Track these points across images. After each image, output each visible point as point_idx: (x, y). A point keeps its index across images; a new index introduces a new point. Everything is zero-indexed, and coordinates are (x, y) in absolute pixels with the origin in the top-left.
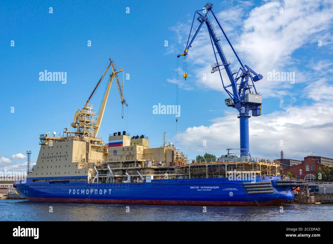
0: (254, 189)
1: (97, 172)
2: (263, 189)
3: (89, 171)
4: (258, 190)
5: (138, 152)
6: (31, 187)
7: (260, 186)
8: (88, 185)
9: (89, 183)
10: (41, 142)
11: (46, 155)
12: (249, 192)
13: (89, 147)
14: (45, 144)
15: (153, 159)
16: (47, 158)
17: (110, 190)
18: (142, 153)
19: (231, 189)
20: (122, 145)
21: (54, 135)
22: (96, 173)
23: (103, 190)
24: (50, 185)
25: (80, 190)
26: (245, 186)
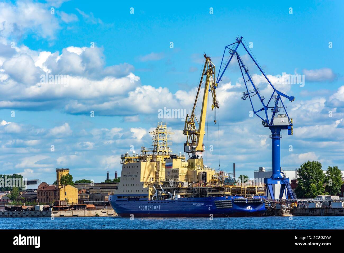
0: (220, 205)
1: (157, 191)
2: (225, 205)
3: (149, 190)
4: (223, 206)
5: (180, 174)
6: (117, 203)
7: (224, 203)
8: (149, 202)
9: (149, 200)
10: (123, 161)
11: (126, 174)
12: (217, 207)
13: (159, 166)
14: (124, 164)
15: (190, 180)
16: (126, 176)
17: (159, 206)
18: (185, 174)
19: (209, 205)
20: (172, 168)
21: (134, 154)
22: (155, 192)
23: (156, 206)
24: (128, 202)
25: (145, 206)
26: (216, 203)
